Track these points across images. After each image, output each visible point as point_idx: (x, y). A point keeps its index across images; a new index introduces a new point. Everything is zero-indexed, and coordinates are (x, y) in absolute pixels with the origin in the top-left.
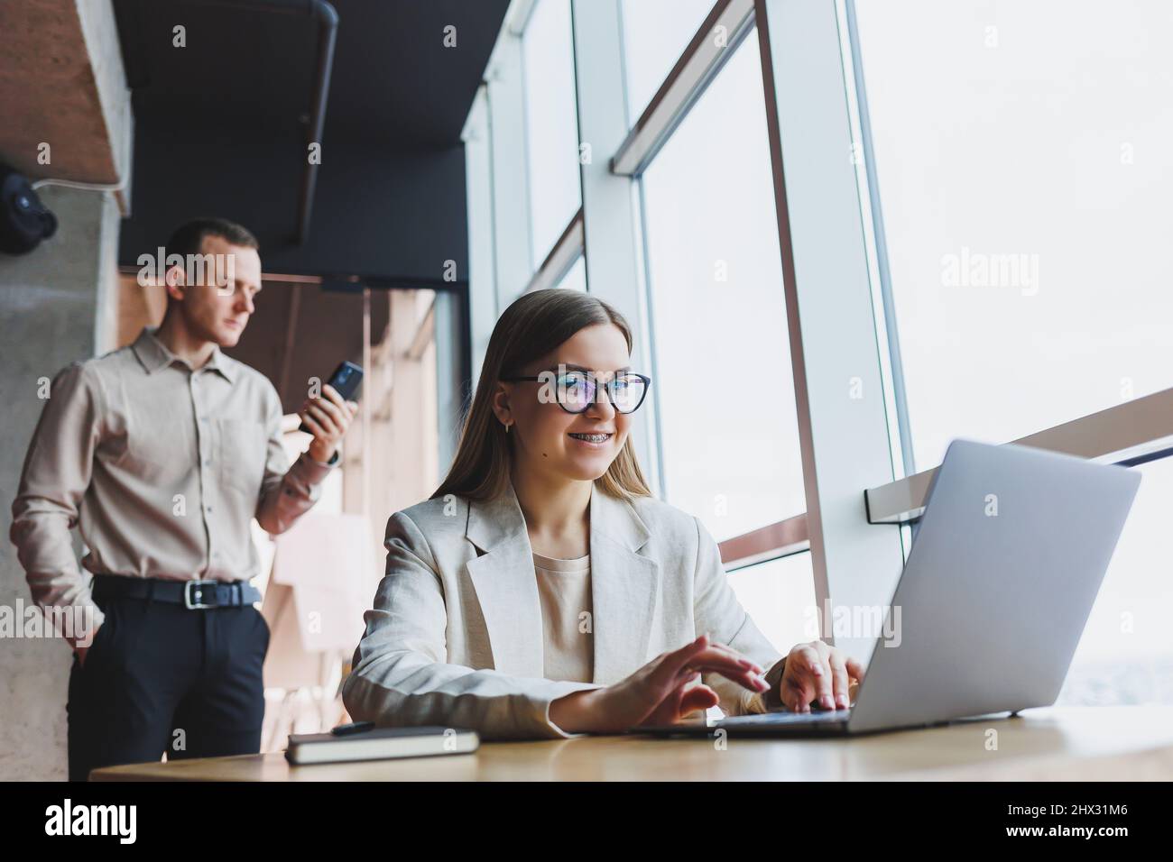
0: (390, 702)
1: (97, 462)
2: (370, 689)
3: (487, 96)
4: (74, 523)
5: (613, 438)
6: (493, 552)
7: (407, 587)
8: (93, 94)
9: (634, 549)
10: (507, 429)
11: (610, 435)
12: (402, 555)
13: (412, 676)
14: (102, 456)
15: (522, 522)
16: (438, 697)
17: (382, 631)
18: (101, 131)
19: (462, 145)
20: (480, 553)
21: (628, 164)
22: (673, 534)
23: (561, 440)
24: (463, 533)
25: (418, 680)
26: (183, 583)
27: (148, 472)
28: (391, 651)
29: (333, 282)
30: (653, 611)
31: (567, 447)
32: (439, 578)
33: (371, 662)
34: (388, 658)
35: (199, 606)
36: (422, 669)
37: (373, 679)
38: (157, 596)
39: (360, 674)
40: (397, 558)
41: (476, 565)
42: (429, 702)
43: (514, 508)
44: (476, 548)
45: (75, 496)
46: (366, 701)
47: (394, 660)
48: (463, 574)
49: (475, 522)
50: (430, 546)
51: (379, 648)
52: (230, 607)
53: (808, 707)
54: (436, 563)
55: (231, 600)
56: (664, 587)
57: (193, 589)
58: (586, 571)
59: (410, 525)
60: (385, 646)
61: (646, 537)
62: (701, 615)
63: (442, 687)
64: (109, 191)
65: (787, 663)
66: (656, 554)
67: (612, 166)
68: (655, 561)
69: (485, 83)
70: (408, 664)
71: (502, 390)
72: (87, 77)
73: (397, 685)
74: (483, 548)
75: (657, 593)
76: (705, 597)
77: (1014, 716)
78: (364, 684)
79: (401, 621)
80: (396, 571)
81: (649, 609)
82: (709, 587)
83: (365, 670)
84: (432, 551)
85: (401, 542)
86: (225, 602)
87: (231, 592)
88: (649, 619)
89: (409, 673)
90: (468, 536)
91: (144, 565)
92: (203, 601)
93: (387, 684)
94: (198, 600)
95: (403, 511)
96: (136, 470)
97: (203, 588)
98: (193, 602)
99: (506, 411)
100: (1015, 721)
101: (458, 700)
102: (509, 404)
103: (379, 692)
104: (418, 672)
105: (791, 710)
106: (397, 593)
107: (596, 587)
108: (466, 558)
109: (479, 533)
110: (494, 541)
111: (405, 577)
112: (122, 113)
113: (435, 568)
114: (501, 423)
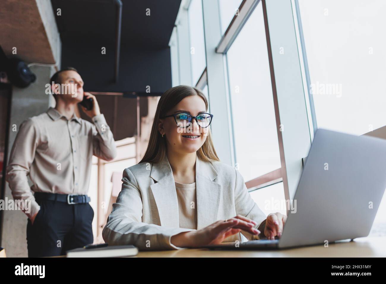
0: (117, 237)
1: (37, 153)
2: (110, 232)
3: (177, 31)
4: (28, 174)
5: (200, 138)
6: (160, 182)
7: (127, 195)
8: (45, 34)
9: (212, 180)
10: (162, 136)
11: (199, 136)
12: (127, 184)
13: (125, 227)
14: (39, 151)
15: (171, 170)
16: (133, 234)
17: (117, 210)
18: (48, 46)
19: (169, 47)
20: (155, 182)
21: (221, 49)
22: (227, 174)
23: (180, 138)
24: (149, 175)
25: (127, 228)
26: (67, 195)
27: (55, 156)
28: (120, 218)
29: (127, 94)
30: (219, 202)
31: (182, 141)
32: (140, 192)
33: (112, 222)
34: (117, 220)
35: (72, 203)
36: (128, 224)
37: (111, 229)
38: (58, 200)
39: (107, 227)
40: (125, 185)
41: (154, 186)
42: (129, 237)
43: (168, 166)
44: (154, 180)
45: (29, 164)
46: (109, 236)
47: (120, 221)
48: (149, 190)
49: (154, 171)
50: (136, 180)
51: (115, 217)
52: (82, 204)
53: (273, 237)
54: (138, 186)
55: (83, 201)
56: (223, 193)
57: (71, 197)
58: (194, 188)
59: (130, 173)
60: (117, 216)
61: (217, 175)
62: (238, 203)
63: (134, 231)
64: (52, 67)
65: (267, 221)
66: (220, 181)
67: (216, 50)
68: (220, 184)
69: (176, 26)
70: (124, 223)
71: (161, 122)
72: (42, 28)
73: (119, 231)
74: (156, 180)
75: (221, 196)
76: (239, 197)
77: (352, 241)
78: (108, 231)
79: (124, 207)
80: (124, 189)
81: (218, 202)
82: (240, 193)
83: (109, 225)
84: (137, 182)
85: (127, 179)
86: (81, 202)
87: (83, 198)
88: (218, 205)
89: (124, 226)
90: (151, 176)
91: (54, 189)
92: (74, 201)
93: (116, 231)
94: (72, 201)
95: (128, 168)
96: (51, 155)
97: (74, 197)
98: (70, 202)
99: (162, 130)
100: (352, 243)
101: (139, 235)
102: (163, 127)
103: (113, 233)
104: (127, 226)
105: (268, 239)
106: (124, 197)
107: (198, 194)
108: (150, 184)
109: (155, 175)
110: (161, 178)
111: (127, 191)
112: (56, 40)
113: (138, 188)
114: (161, 134)
